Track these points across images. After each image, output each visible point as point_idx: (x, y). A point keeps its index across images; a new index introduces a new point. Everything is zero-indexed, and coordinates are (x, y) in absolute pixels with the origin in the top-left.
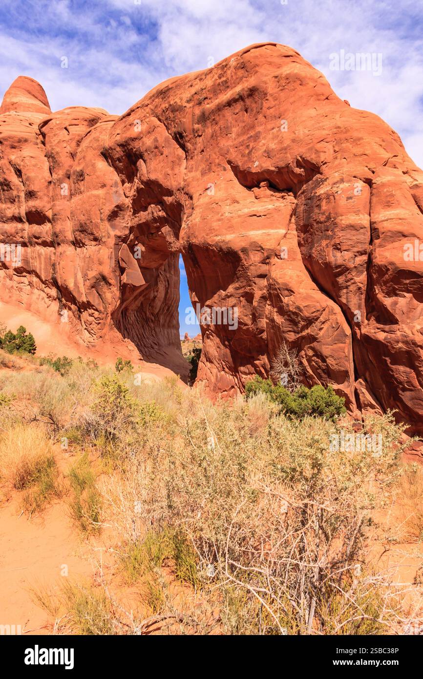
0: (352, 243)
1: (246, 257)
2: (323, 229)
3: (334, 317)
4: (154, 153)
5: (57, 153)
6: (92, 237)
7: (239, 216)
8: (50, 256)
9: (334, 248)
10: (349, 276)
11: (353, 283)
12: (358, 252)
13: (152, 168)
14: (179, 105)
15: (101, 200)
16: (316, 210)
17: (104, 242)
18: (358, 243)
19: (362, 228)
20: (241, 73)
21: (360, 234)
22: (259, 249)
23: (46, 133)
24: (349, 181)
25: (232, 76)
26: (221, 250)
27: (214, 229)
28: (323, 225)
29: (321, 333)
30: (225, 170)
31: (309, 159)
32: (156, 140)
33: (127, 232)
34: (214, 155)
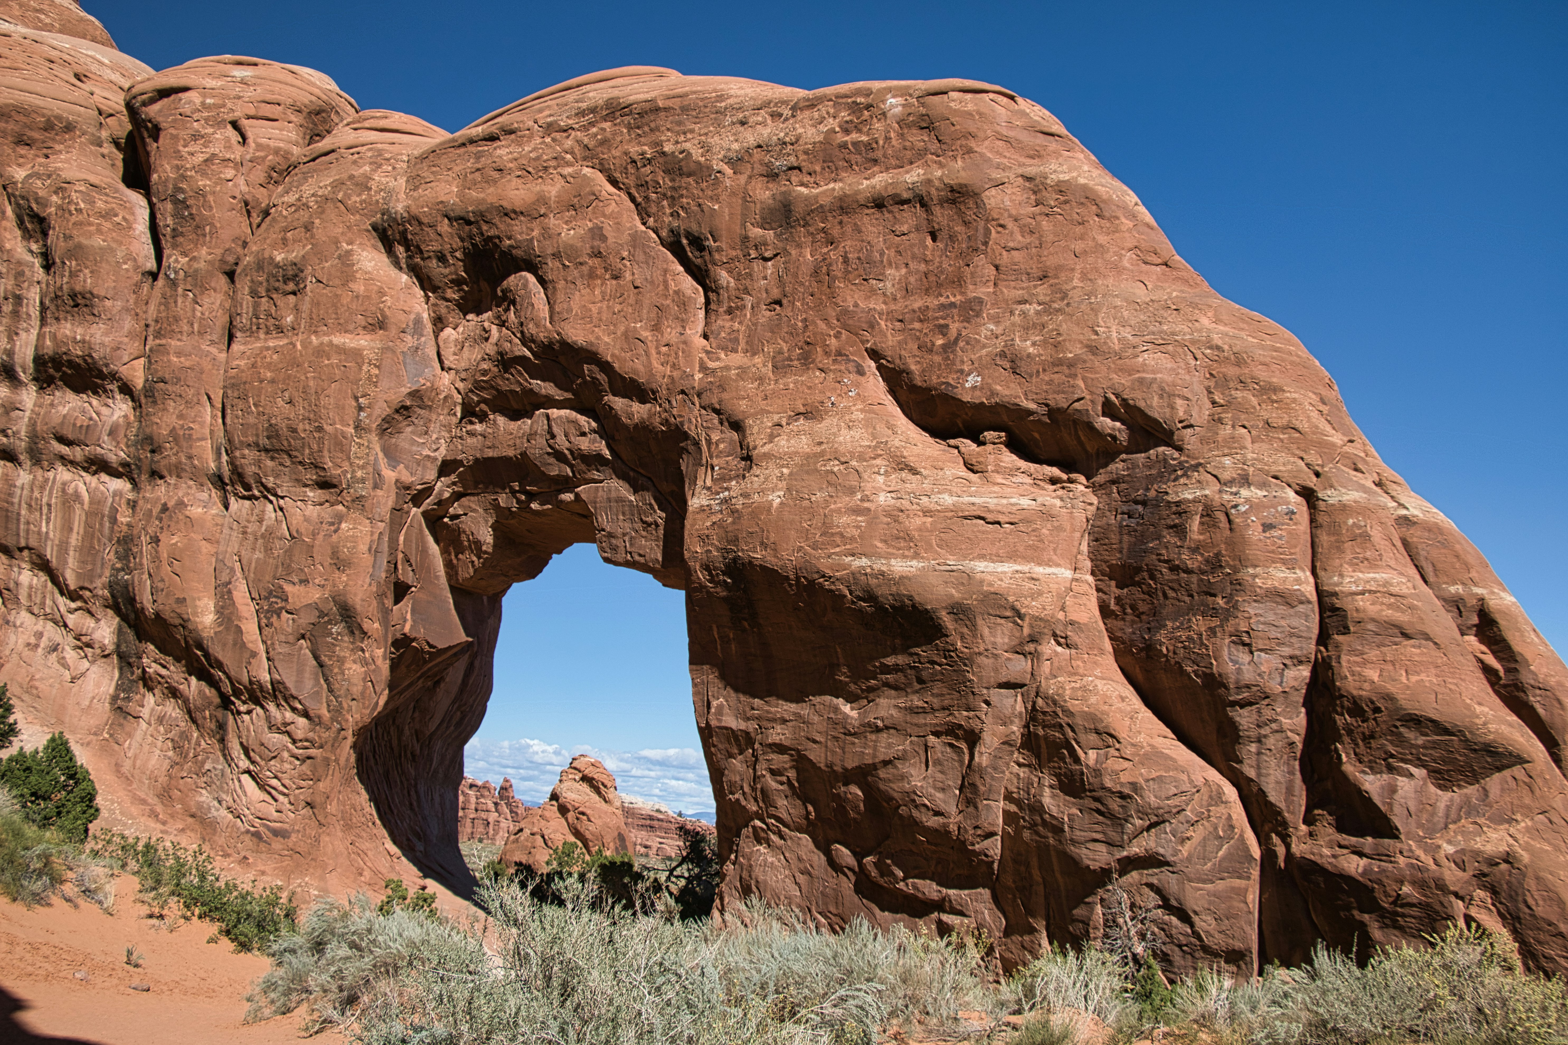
0: (1279, 635)
1: (965, 630)
2: (1194, 586)
3: (1222, 809)
4: (585, 269)
5: (200, 193)
6: (311, 476)
7: (927, 512)
8: (114, 511)
9: (1233, 642)
10: (1268, 713)
11: (1277, 731)
12: (1291, 657)
13: (576, 309)
14: (698, 163)
15: (365, 368)
16: (1169, 538)
17: (359, 498)
18: (1292, 635)
19: (1302, 603)
20: (918, 138)
21: (1298, 615)
22: (1008, 613)
23: (163, 125)
24: (1263, 485)
25: (887, 139)
26: (870, 597)
27: (842, 535)
28: (1194, 578)
29: (1185, 850)
30: (861, 372)
31: (1141, 404)
32: (597, 233)
33: (431, 474)
34: (822, 325)
